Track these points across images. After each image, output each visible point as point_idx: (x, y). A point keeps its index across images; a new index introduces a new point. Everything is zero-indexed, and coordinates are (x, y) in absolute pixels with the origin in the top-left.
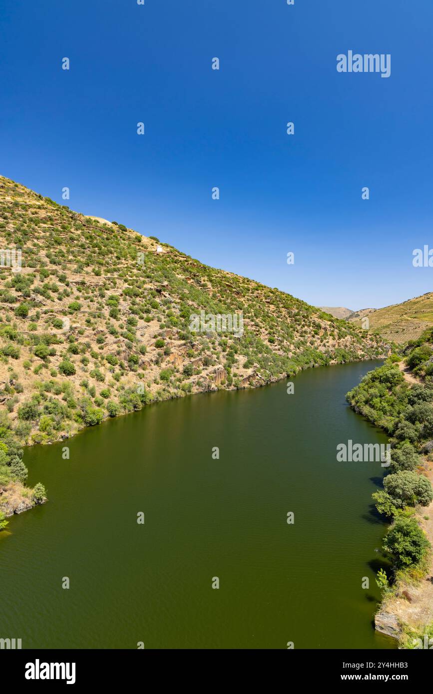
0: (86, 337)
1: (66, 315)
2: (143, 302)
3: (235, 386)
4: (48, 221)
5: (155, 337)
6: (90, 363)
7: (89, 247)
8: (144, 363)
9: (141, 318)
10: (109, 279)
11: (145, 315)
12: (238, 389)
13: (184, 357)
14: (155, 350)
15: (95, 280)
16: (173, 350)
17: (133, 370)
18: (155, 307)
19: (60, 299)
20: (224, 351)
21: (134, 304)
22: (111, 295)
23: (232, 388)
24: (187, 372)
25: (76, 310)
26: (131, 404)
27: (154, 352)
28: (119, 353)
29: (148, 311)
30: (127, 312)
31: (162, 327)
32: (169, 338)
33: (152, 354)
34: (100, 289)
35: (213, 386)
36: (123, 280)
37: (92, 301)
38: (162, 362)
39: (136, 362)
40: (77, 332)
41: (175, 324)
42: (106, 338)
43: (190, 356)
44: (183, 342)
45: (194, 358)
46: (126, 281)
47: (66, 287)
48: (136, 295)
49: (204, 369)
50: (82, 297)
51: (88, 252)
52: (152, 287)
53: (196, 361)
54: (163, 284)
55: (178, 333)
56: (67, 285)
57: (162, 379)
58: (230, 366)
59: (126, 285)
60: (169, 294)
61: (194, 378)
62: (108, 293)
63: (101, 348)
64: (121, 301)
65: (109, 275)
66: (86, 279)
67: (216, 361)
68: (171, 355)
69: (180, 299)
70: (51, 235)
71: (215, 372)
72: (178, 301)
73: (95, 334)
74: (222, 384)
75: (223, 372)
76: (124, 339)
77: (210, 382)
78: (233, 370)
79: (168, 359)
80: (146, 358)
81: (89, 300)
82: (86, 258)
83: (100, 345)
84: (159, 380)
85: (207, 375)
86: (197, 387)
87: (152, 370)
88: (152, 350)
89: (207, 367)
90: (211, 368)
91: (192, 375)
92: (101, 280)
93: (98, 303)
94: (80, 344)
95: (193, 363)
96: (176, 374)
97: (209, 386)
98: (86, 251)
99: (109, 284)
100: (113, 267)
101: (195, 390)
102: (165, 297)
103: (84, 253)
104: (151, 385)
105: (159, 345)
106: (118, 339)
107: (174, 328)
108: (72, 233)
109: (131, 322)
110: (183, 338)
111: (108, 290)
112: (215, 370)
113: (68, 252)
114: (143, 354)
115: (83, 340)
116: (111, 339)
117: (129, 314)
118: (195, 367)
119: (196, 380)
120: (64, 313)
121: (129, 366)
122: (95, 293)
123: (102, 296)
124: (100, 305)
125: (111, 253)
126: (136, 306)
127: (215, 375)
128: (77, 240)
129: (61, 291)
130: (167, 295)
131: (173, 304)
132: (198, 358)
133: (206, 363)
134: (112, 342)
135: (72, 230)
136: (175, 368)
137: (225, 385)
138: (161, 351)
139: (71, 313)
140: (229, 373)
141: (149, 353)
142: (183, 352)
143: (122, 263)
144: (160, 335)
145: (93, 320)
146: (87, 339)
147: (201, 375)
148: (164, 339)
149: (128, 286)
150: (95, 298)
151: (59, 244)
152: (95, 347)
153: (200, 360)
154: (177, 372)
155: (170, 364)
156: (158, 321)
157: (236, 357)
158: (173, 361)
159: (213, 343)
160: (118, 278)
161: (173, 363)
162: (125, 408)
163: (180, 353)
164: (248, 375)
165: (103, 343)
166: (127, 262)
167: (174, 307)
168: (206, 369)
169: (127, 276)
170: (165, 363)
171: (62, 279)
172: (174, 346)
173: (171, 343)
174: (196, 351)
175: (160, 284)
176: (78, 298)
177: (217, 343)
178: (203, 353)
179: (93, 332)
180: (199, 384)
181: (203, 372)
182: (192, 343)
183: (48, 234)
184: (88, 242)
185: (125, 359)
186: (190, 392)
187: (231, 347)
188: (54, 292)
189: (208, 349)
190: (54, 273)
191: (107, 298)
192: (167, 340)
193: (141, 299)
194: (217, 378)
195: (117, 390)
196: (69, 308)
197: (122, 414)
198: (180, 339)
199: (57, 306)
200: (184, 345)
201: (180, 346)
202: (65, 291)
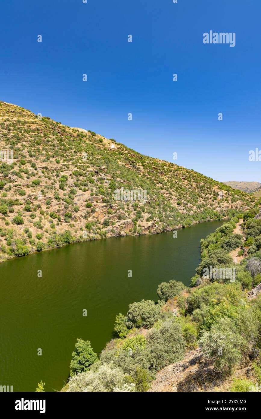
0: (39, 201)
1: (29, 188)
2: (84, 179)
3: (138, 233)
4: (36, 131)
5: (86, 201)
6: (37, 217)
7: (57, 146)
8: (75, 217)
9: (81, 189)
10: (65, 165)
11: (83, 188)
12: (140, 235)
13: (105, 214)
14: (85, 209)
15: (55, 166)
16: (97, 209)
17: (66, 222)
18: (91, 182)
19: (28, 178)
20: (135, 210)
21: (78, 180)
22: (63, 175)
23: (136, 234)
24: (106, 224)
25: (36, 184)
26: (55, 243)
27: (84, 211)
28: (58, 211)
29: (86, 185)
30: (72, 185)
31: (92, 195)
32: (96, 202)
33: (83, 211)
34: (57, 172)
35: (123, 233)
36: (74, 166)
37: (49, 179)
38: (89, 217)
39: (70, 217)
40: (33, 198)
41: (102, 193)
42: (52, 201)
43: (109, 213)
44: (105, 204)
45: (111, 214)
46: (76, 166)
47: (35, 170)
48: (81, 175)
49: (117, 222)
50: (43, 176)
51: (56, 149)
52: (93, 170)
53: (112, 216)
54: (101, 168)
55: (102, 198)
56: (36, 169)
57: (86, 228)
58: (137, 221)
59: (76, 169)
60: (104, 174)
61: (110, 227)
62: (62, 174)
63: (48, 208)
64: (69, 179)
65: (66, 163)
66: (49, 165)
67: (127, 217)
68: (96, 212)
69: (112, 177)
70: (35, 139)
71: (125, 224)
72: (110, 178)
73: (45, 199)
74: (130, 231)
75: (131, 224)
76: (64, 202)
77: (121, 230)
78: (139, 223)
79: (94, 215)
80: (77, 215)
81: (48, 178)
82: (54, 152)
83: (47, 206)
84: (84, 228)
85: (119, 226)
86: (111, 233)
87: (81, 222)
88: (83, 209)
89: (120, 221)
90: (122, 221)
91: (109, 226)
92: (59, 166)
93: (53, 180)
94: (33, 205)
95: (110, 218)
96: (98, 224)
97: (119, 233)
98: (55, 148)
99: (64, 168)
100: (70, 157)
101: (109, 235)
102: (101, 176)
103: (53, 150)
104: (78, 231)
105: (88, 206)
106: (59, 202)
107: (100, 195)
108: (49, 137)
109: (72, 192)
110: (105, 201)
111: (63, 172)
112: (125, 223)
113: (43, 149)
114: (76, 212)
115: (36, 203)
116: (55, 202)
117: (73, 187)
118: (111, 220)
119: (111, 229)
120: (28, 186)
121: (64, 219)
122: (54, 174)
123: (58, 176)
124: (55, 181)
125: (72, 149)
126: (79, 182)
127: (124, 226)
128: (52, 142)
129: (30, 173)
130: (103, 175)
131: (105, 181)
132: (114, 215)
133: (120, 218)
134: (55, 204)
135: (50, 136)
136: (98, 221)
137: (132, 232)
138: (89, 210)
139: (32, 186)
140: (135, 225)
141: (81, 211)
142: (105, 211)
143: (77, 155)
144: (89, 200)
145: (46, 190)
146: (39, 202)
147: (115, 225)
148: (92, 203)
149: (77, 169)
150: (52, 177)
151: (39, 145)
152: (44, 208)
153: (116, 216)
154: (99, 223)
155: (95, 218)
156: (91, 191)
157: (143, 214)
158: (97, 216)
159: (128, 205)
160: (71, 165)
161: (97, 218)
162: (49, 245)
163: (102, 211)
164: (148, 226)
165: (49, 205)
166: (81, 155)
167: (106, 182)
168: (119, 222)
169: (78, 163)
170: (91, 218)
171: (33, 166)
172: (99, 207)
173: (97, 205)
174: (114, 210)
175: (99, 168)
176: (40, 177)
177: (130, 205)
178: (118, 211)
179: (44, 198)
180: (112, 231)
181: (117, 224)
182: (111, 205)
183: (33, 139)
184: (58, 143)
185: (63, 215)
186: (105, 236)
187: (140, 208)
188: (25, 173)
189: (123, 209)
190: (29, 162)
191: (60, 177)
192: (95, 203)
193: (83, 177)
194: (126, 228)
195: (50, 234)
196: (32, 183)
197: (47, 250)
198: (103, 202)
199: (25, 182)
200: (106, 206)
201: (103, 207)
202: (33, 173)
